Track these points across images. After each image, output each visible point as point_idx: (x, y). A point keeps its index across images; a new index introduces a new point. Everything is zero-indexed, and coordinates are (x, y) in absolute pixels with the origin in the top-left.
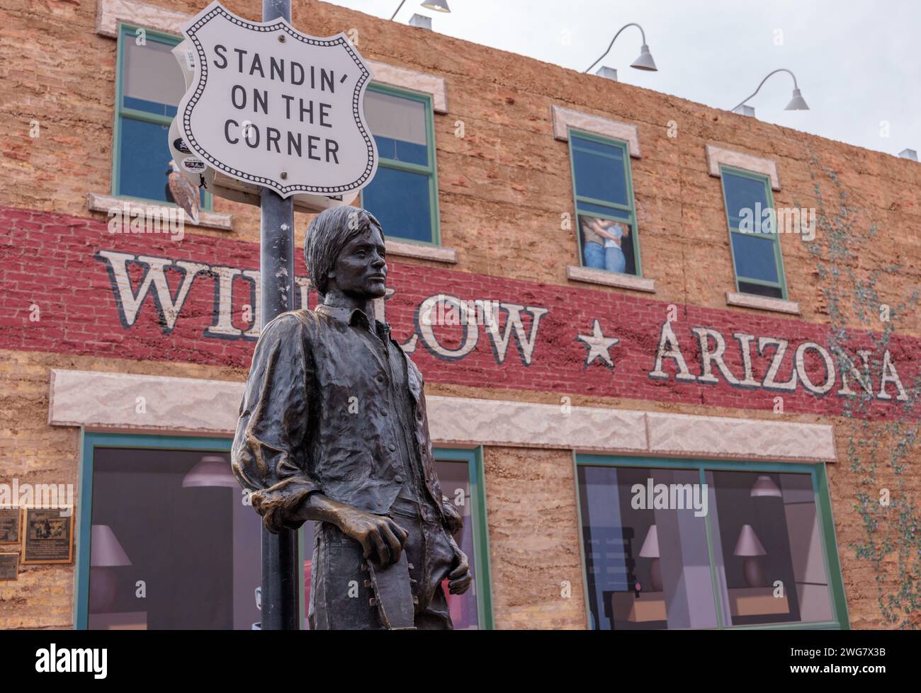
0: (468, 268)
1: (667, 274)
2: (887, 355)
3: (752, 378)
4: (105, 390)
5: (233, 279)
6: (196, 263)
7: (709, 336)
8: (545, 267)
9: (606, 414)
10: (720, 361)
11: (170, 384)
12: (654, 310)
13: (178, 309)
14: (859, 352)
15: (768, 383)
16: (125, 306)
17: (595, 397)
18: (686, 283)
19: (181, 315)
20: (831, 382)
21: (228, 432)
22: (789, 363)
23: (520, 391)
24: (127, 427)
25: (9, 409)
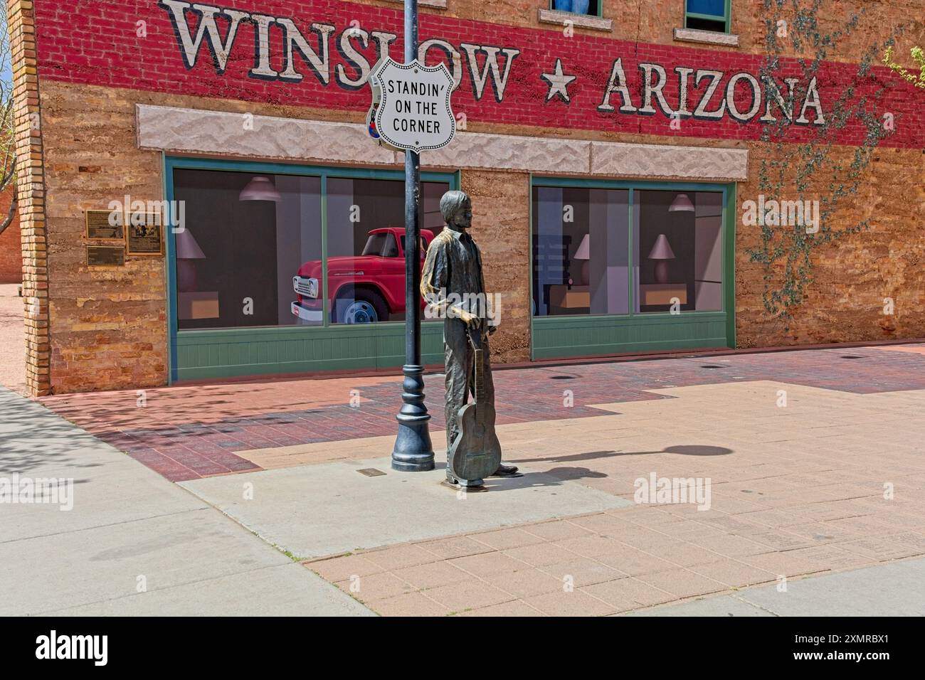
0: (456, 14)
1: (624, 13)
2: (814, 82)
3: (685, 109)
4: (178, 122)
5: (269, 26)
6: (239, 11)
7: (654, 71)
8: (520, 11)
9: (559, 143)
10: (659, 94)
11: (226, 118)
12: (609, 48)
13: (228, 54)
14: (787, 80)
15: (699, 113)
16: (187, 51)
17: (551, 129)
18: (639, 21)
19: (230, 58)
20: (755, 110)
21: (271, 158)
22: (721, 93)
23: (492, 124)
24: (196, 152)
25: (105, 135)
